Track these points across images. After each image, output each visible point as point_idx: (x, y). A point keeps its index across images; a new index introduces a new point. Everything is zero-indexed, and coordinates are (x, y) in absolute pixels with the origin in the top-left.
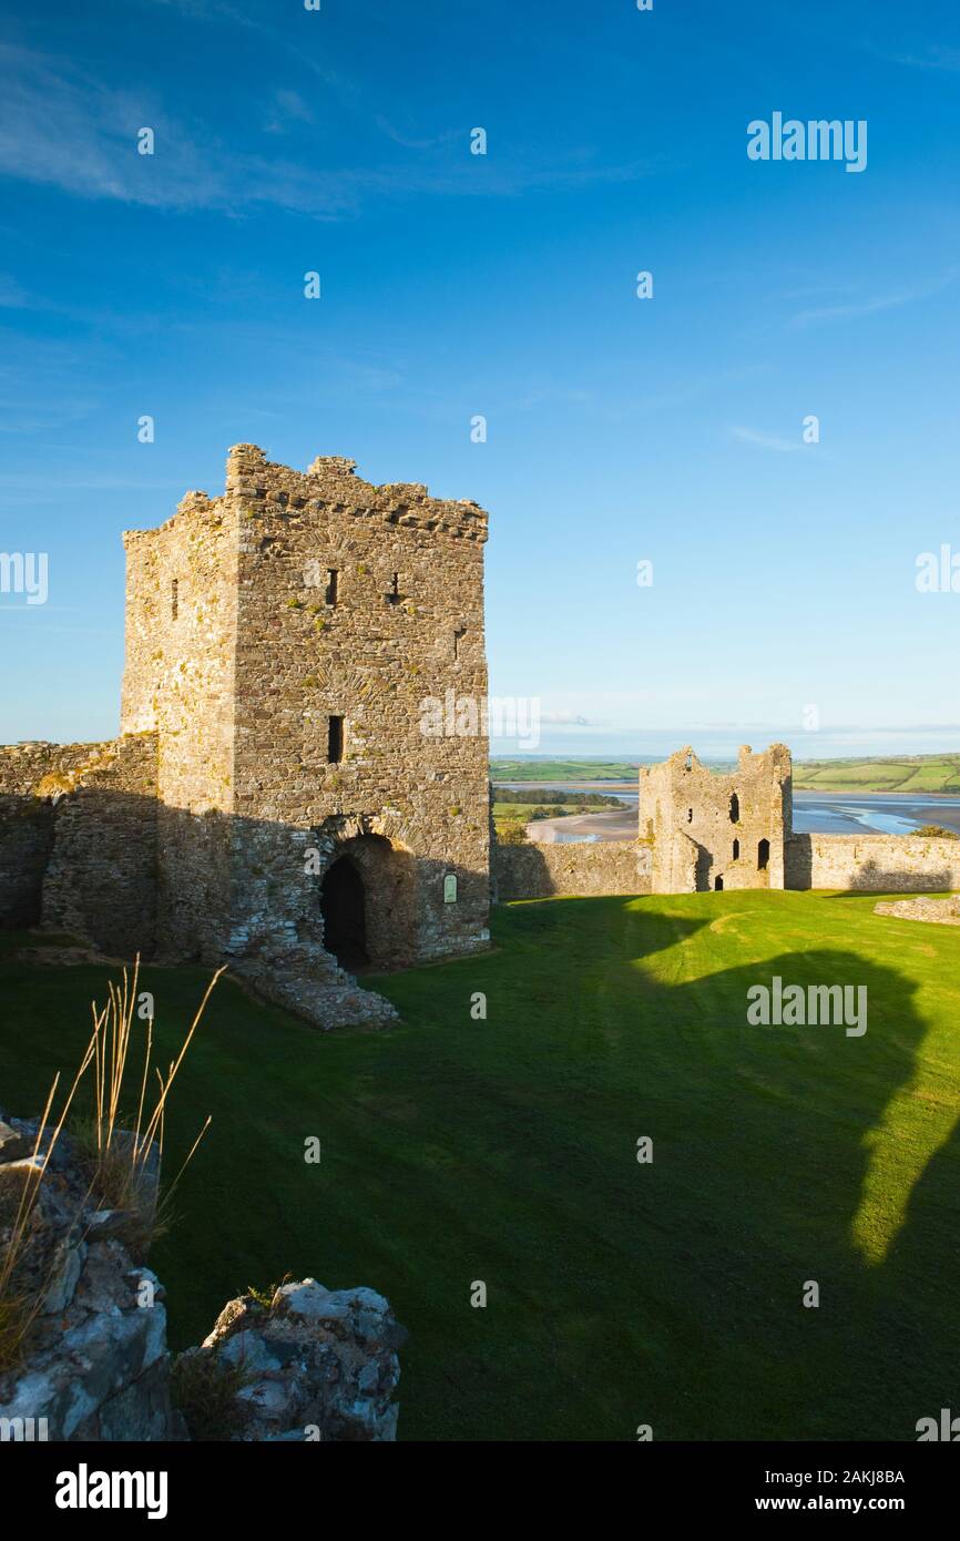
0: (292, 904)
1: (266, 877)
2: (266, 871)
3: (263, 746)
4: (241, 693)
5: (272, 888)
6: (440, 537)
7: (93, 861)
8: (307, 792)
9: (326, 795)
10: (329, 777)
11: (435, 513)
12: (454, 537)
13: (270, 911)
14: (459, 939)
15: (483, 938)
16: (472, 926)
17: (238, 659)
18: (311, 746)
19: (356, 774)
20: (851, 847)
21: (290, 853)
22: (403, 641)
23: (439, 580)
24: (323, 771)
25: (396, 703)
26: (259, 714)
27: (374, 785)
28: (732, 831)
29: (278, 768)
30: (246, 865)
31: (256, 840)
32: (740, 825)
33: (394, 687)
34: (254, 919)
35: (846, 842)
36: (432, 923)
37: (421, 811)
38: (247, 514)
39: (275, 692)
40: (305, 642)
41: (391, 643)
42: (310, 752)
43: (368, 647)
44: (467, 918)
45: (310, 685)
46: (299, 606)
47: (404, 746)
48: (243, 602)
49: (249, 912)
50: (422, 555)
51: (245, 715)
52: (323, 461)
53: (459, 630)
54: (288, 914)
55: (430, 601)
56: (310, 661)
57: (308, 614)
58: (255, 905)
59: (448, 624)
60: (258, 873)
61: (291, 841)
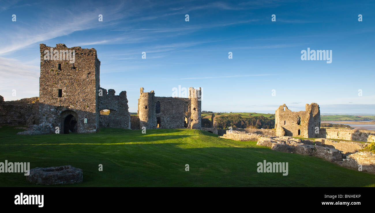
0: (51, 121)
1: (45, 116)
2: (46, 115)
3: (45, 94)
4: (40, 86)
5: (47, 118)
6: (84, 56)
7: (37, 115)
8: (54, 102)
9: (58, 103)
10: (59, 100)
11: (82, 51)
12: (88, 55)
13: (46, 122)
14: (88, 130)
15: (94, 131)
16: (91, 128)
17: (40, 80)
18: (55, 94)
19: (64, 99)
20: (336, 133)
21: (50, 112)
22: (75, 76)
23: (84, 64)
24: (57, 99)
25: (73, 87)
26: (44, 89)
27: (68, 102)
28: (298, 127)
29: (48, 98)
30: (42, 114)
31: (43, 110)
32: (301, 125)
33: (73, 84)
34: (43, 123)
35: (335, 131)
36: (81, 127)
37: (79, 106)
38: (42, 56)
39: (47, 85)
40: (54, 77)
41: (73, 76)
42: (55, 95)
43: (67, 77)
44: (90, 126)
45: (54, 84)
46: (52, 70)
47: (75, 94)
48: (41, 70)
49: (42, 122)
50: (80, 59)
51: (41, 89)
52: (57, 45)
53: (89, 73)
54: (50, 123)
55: (82, 68)
56: (55, 80)
57: (55, 72)
58: (43, 121)
59: (87, 72)
60: (44, 115)
61: (51, 110)
